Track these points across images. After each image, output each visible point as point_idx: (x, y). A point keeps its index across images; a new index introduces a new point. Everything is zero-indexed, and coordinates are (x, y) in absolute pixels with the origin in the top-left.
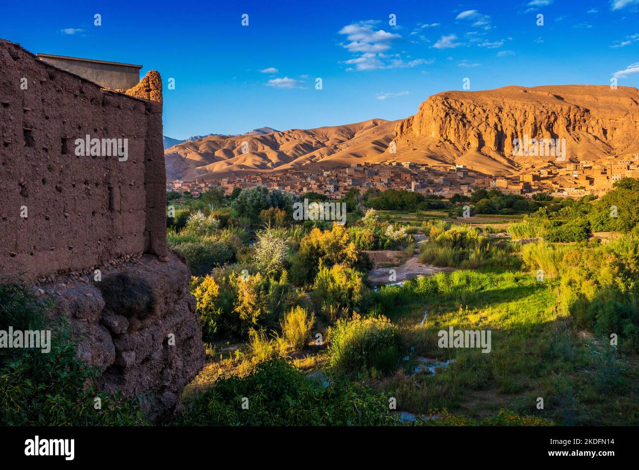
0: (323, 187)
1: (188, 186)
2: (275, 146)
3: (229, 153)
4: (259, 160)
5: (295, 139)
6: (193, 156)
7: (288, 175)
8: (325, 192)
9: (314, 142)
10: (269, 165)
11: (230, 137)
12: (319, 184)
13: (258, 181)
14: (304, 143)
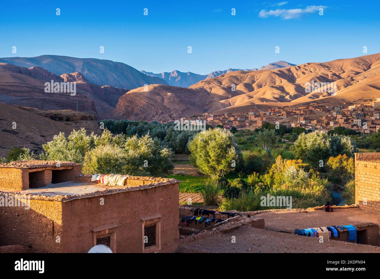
0: (350, 121)
1: (219, 119)
2: (291, 79)
3: (249, 87)
4: (277, 93)
5: (311, 72)
6: (218, 91)
7: (311, 108)
8: (353, 126)
9: (330, 74)
10: (287, 97)
11: (249, 71)
12: (345, 118)
13: (282, 115)
14: (321, 76)
